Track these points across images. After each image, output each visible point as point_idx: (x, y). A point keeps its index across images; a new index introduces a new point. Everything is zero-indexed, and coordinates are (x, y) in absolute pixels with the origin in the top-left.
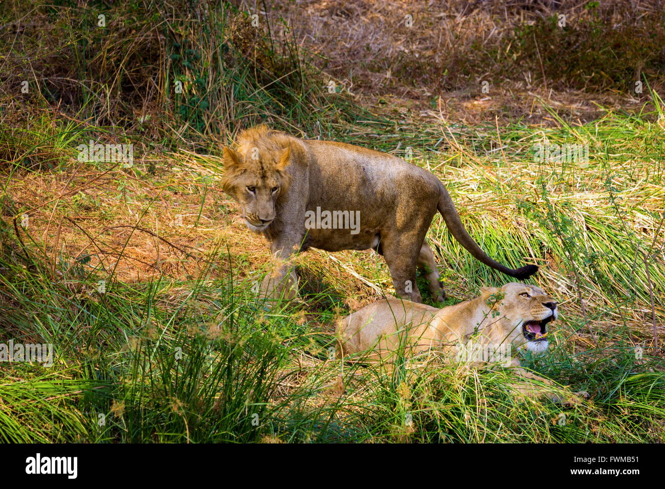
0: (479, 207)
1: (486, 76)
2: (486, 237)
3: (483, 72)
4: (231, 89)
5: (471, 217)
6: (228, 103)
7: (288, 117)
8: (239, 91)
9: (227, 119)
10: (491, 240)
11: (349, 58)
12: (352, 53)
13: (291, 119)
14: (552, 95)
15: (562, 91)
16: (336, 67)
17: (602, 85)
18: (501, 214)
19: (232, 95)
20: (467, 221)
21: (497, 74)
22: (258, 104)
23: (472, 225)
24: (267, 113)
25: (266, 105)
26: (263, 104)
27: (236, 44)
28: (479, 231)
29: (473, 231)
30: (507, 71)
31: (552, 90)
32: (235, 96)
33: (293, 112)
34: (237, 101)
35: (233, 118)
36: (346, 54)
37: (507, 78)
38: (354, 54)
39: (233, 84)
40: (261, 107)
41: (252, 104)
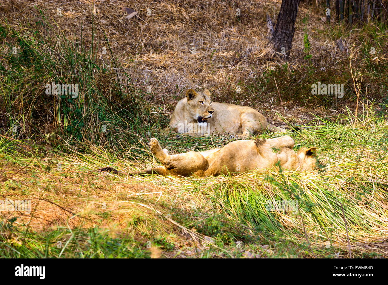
0: (244, 179)
1: (247, 101)
2: (249, 197)
3: (246, 99)
4: (97, 114)
5: (239, 185)
6: (96, 123)
7: (131, 130)
8: (102, 116)
9: (95, 132)
10: (252, 198)
11: (166, 94)
12: (168, 90)
13: (133, 130)
14: (286, 111)
15: (292, 108)
16: (159, 99)
17: (315, 104)
18: (258, 182)
19: (98, 118)
20: (237, 187)
21: (253, 100)
22: (113, 123)
23: (241, 190)
24: (119, 128)
25: (118, 123)
26: (116, 123)
27: (99, 88)
28: (245, 193)
29: (241, 193)
30: (259, 97)
31: (286, 108)
32: (99, 119)
33: (134, 127)
34: (101, 122)
35: (99, 132)
36: (164, 91)
37: (259, 102)
38: (169, 91)
39: (98, 112)
40: (115, 125)
41: (110, 123)
